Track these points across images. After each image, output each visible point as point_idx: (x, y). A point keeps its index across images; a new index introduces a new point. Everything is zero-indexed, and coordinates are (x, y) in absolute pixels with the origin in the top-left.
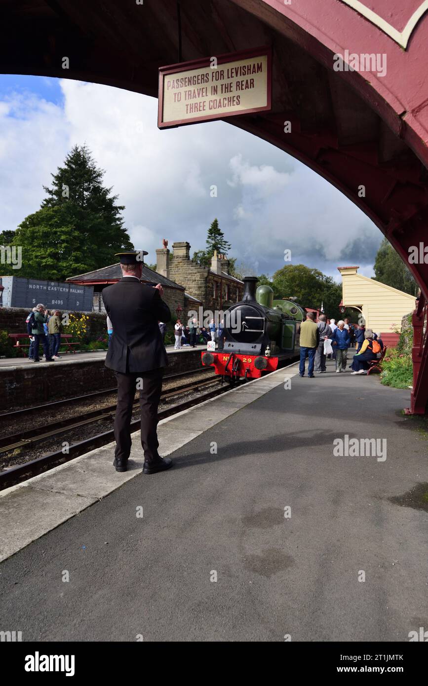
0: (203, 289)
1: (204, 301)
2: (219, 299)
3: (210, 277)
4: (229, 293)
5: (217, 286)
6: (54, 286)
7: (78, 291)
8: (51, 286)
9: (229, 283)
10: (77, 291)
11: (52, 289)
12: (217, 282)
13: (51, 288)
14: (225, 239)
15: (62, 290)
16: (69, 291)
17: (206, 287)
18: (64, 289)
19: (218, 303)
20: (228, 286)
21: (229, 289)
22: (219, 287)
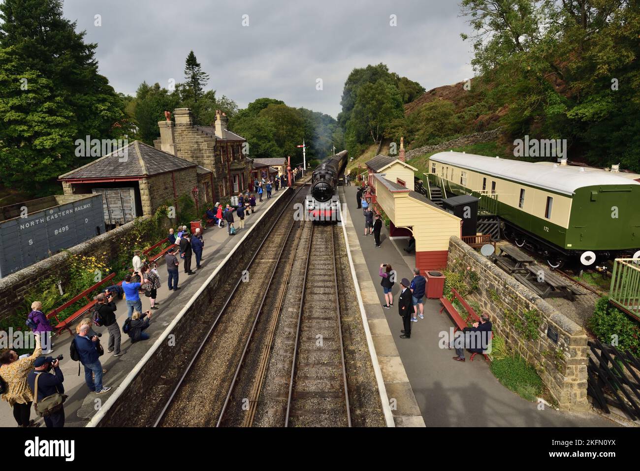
0: (212, 158)
1: (214, 170)
2: (227, 163)
3: (218, 144)
4: (234, 153)
5: (224, 151)
6: (54, 214)
7: (85, 207)
8: (50, 215)
9: (232, 144)
10: (83, 207)
11: (52, 217)
12: (223, 147)
13: (50, 218)
14: (202, 70)
15: (65, 213)
16: (74, 211)
17: (215, 156)
18: (67, 212)
19: (226, 168)
20: (232, 146)
21: (233, 150)
22: (225, 152)
